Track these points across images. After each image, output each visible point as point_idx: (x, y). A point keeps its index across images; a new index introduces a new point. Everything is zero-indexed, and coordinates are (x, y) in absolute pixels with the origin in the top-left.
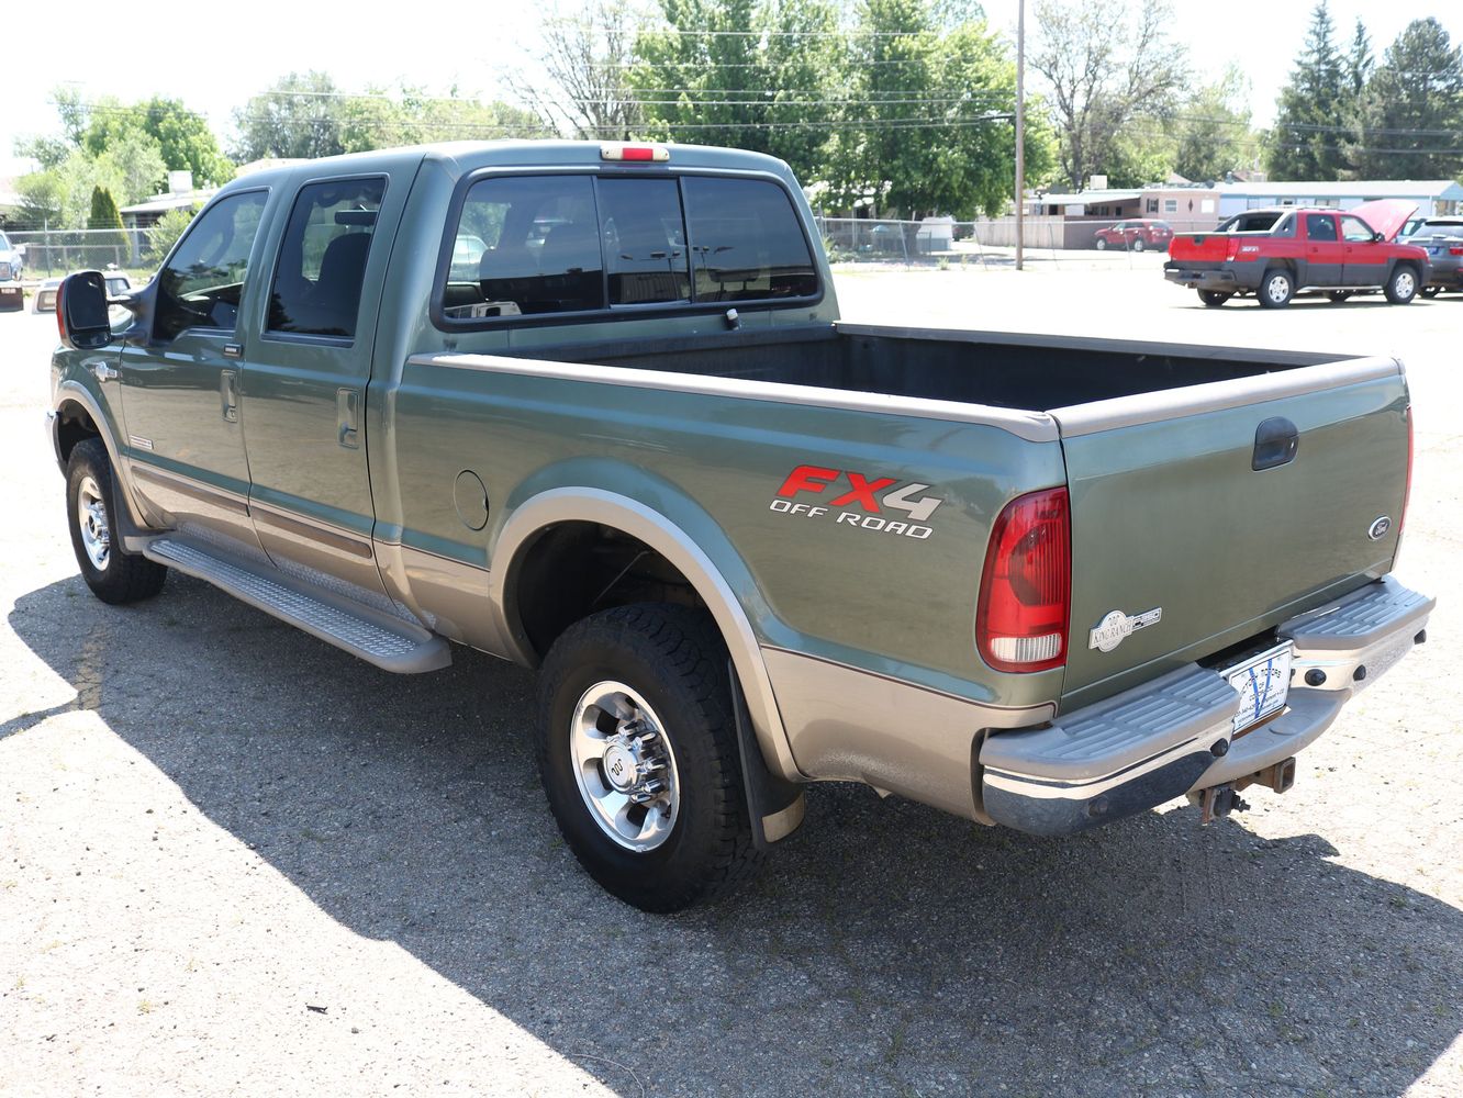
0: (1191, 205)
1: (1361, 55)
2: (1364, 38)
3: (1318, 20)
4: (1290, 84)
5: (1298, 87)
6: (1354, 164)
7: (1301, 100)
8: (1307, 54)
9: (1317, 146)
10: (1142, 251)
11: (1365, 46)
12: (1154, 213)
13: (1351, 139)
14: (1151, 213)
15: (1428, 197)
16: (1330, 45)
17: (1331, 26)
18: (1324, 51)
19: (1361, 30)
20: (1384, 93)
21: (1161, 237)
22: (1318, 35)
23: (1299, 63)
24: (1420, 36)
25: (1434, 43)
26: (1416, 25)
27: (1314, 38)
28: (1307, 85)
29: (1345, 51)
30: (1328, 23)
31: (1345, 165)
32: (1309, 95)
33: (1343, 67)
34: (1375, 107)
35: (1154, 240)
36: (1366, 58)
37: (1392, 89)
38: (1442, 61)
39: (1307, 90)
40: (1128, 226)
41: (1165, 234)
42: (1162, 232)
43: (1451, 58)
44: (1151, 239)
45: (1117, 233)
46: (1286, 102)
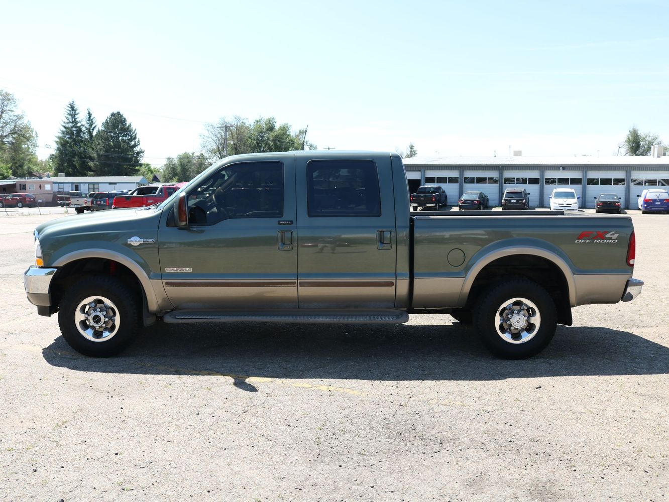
0: (40, 187)
1: (91, 125)
2: (92, 118)
3: (70, 109)
4: (61, 135)
5: (65, 137)
6: (94, 169)
7: (67, 142)
8: (67, 123)
9: (76, 162)
10: (22, 207)
11: (92, 121)
12: (24, 190)
13: (92, 159)
14: (22, 190)
15: (134, 183)
16: (77, 120)
17: (77, 112)
18: (75, 122)
19: (90, 115)
20: (103, 141)
21: (30, 201)
22: (71, 115)
23: (64, 127)
24: (115, 119)
25: (121, 122)
26: (113, 115)
27: (70, 117)
28: (69, 136)
29: (84, 123)
30: (76, 110)
31: (90, 169)
32: (70, 140)
33: (84, 129)
34: (100, 146)
35: (27, 203)
36: (93, 126)
37: (107, 139)
38: (125, 129)
39: (68, 138)
40: (13, 196)
41: (32, 200)
42: (30, 199)
43: (128, 128)
44: (26, 202)
45: (9, 199)
46: (61, 143)
